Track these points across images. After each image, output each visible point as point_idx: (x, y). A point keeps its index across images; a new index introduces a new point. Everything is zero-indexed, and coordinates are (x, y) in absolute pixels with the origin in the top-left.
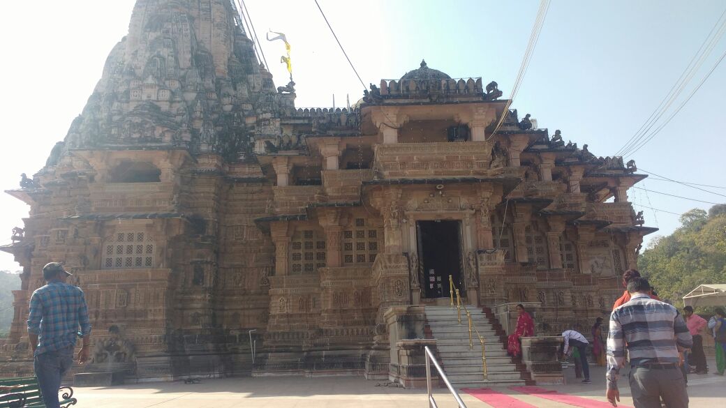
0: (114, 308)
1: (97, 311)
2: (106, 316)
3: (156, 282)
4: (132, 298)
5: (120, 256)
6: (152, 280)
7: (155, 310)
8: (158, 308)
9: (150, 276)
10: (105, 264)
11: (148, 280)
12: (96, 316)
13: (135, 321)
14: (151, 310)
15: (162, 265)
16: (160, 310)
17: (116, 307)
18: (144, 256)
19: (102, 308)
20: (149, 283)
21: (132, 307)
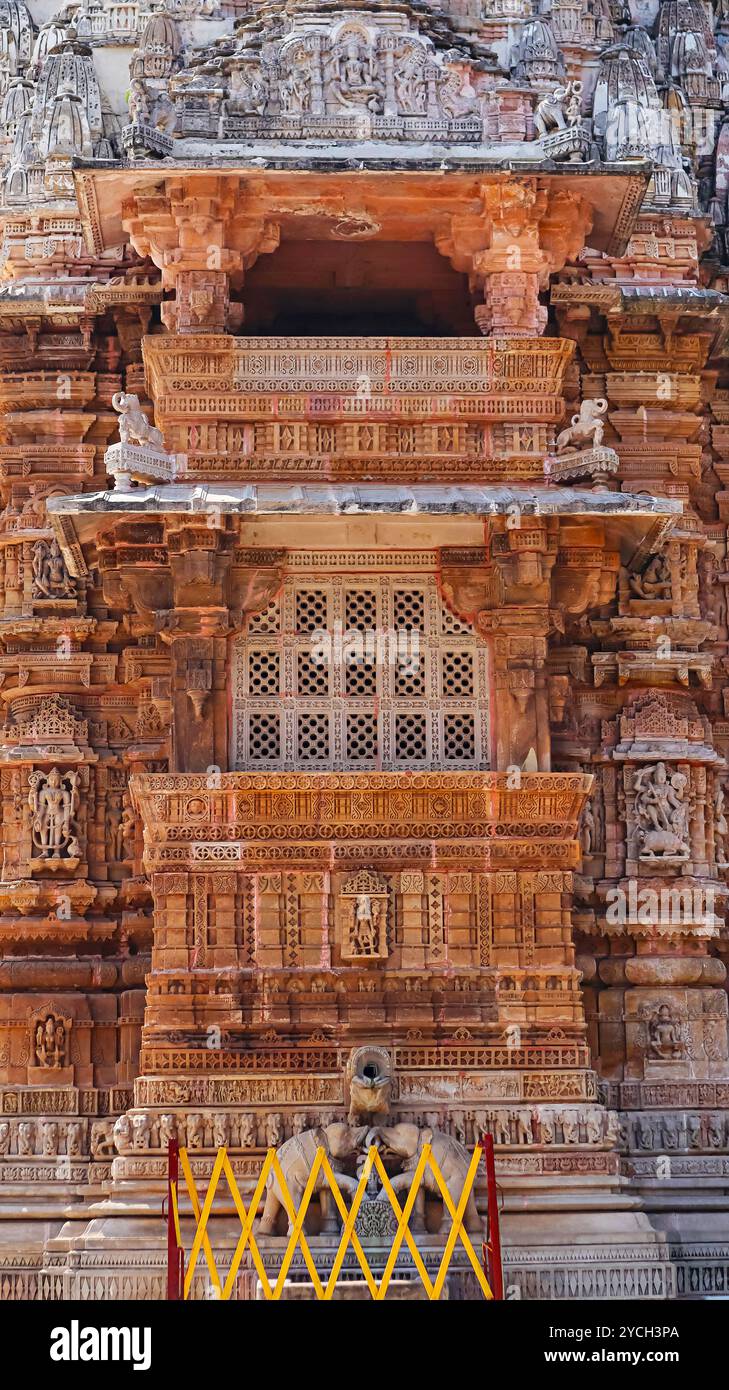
0: (324, 964)
1: (246, 981)
2: (290, 1004)
3: (523, 843)
4: (412, 921)
5: (313, 706)
6: (500, 830)
7: (528, 981)
8: (546, 970)
9: (490, 809)
10: (247, 744)
11: (480, 831)
12: (246, 1003)
13: (440, 1033)
14: (508, 981)
15: (532, 753)
16: (554, 980)
17: (335, 959)
18: (435, 710)
19: (266, 965)
20: (486, 843)
21: (411, 964)
